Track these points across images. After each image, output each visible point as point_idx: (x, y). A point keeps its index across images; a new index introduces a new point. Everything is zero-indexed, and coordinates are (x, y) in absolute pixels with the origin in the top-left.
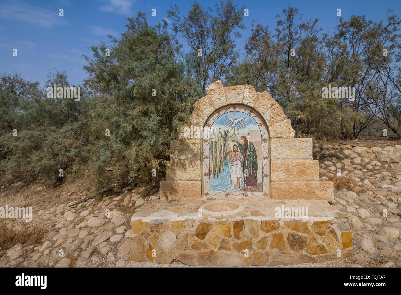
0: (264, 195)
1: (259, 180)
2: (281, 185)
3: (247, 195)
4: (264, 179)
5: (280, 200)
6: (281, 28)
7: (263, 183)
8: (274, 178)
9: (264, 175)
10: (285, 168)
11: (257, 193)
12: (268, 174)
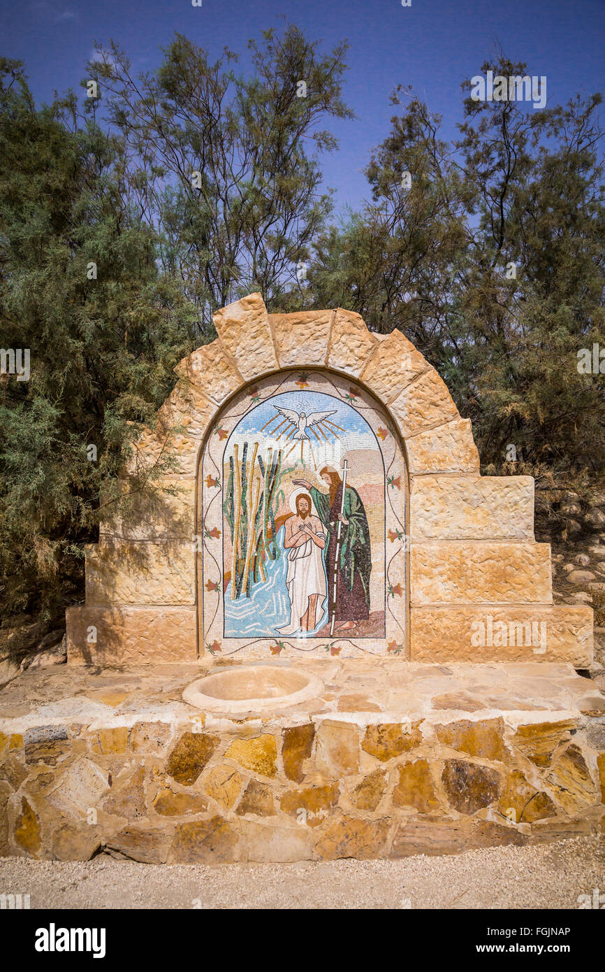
0: (389, 650)
1: (376, 605)
2: (439, 617)
3: (339, 649)
4: (391, 600)
5: (437, 664)
6: (475, 122)
7: (387, 611)
8: (419, 596)
9: (391, 588)
10: (452, 567)
11: (368, 644)
12: (403, 586)
